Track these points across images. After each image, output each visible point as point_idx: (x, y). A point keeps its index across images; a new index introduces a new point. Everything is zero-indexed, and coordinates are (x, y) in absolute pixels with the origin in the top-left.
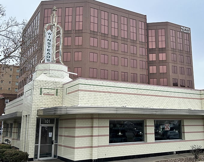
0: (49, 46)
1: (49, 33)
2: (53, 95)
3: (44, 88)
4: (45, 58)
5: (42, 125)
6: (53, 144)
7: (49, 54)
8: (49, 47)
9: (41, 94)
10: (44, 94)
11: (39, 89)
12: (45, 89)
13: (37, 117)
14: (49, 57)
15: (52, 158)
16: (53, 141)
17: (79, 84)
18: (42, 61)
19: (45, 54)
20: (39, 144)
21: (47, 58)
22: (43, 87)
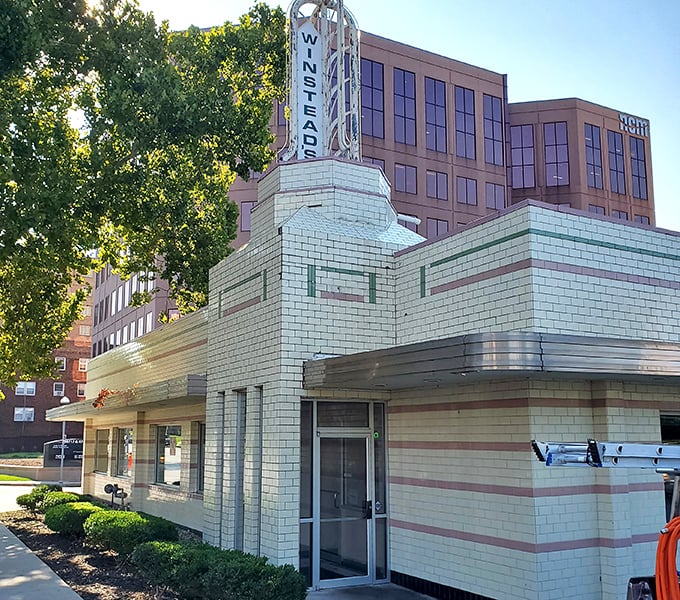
0: (310, 94)
1: (309, 36)
2: (359, 299)
3: (323, 268)
4: (298, 146)
5: (321, 430)
6: (370, 517)
7: (314, 128)
8: (310, 99)
9: (312, 294)
10: (325, 295)
11: (305, 272)
12: (328, 269)
13: (304, 393)
14: (312, 141)
15: (369, 579)
16: (371, 502)
17: (528, 231)
18: (286, 158)
19: (297, 125)
20: (316, 520)
21: (307, 147)
22: (318, 263)
